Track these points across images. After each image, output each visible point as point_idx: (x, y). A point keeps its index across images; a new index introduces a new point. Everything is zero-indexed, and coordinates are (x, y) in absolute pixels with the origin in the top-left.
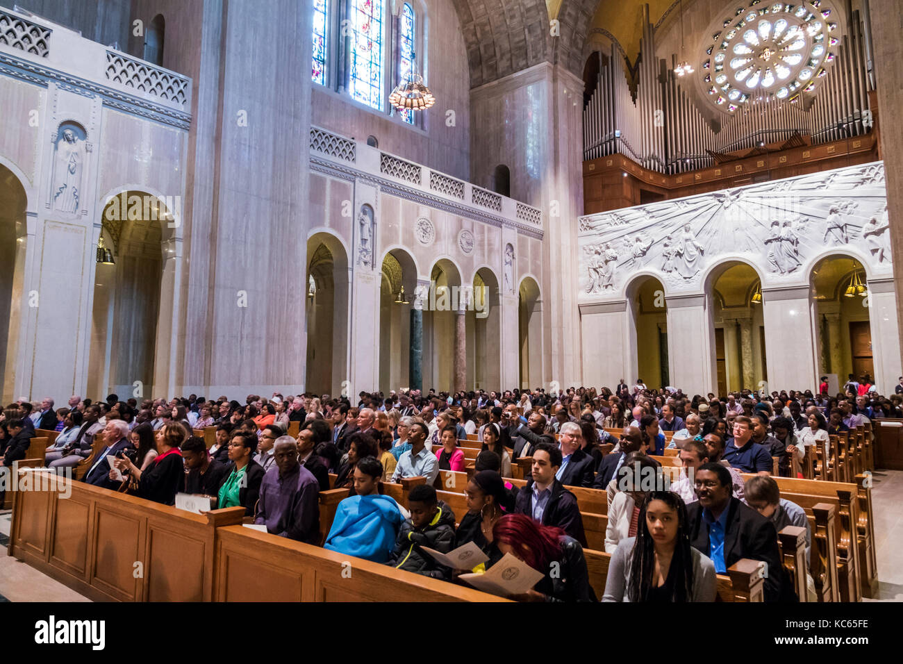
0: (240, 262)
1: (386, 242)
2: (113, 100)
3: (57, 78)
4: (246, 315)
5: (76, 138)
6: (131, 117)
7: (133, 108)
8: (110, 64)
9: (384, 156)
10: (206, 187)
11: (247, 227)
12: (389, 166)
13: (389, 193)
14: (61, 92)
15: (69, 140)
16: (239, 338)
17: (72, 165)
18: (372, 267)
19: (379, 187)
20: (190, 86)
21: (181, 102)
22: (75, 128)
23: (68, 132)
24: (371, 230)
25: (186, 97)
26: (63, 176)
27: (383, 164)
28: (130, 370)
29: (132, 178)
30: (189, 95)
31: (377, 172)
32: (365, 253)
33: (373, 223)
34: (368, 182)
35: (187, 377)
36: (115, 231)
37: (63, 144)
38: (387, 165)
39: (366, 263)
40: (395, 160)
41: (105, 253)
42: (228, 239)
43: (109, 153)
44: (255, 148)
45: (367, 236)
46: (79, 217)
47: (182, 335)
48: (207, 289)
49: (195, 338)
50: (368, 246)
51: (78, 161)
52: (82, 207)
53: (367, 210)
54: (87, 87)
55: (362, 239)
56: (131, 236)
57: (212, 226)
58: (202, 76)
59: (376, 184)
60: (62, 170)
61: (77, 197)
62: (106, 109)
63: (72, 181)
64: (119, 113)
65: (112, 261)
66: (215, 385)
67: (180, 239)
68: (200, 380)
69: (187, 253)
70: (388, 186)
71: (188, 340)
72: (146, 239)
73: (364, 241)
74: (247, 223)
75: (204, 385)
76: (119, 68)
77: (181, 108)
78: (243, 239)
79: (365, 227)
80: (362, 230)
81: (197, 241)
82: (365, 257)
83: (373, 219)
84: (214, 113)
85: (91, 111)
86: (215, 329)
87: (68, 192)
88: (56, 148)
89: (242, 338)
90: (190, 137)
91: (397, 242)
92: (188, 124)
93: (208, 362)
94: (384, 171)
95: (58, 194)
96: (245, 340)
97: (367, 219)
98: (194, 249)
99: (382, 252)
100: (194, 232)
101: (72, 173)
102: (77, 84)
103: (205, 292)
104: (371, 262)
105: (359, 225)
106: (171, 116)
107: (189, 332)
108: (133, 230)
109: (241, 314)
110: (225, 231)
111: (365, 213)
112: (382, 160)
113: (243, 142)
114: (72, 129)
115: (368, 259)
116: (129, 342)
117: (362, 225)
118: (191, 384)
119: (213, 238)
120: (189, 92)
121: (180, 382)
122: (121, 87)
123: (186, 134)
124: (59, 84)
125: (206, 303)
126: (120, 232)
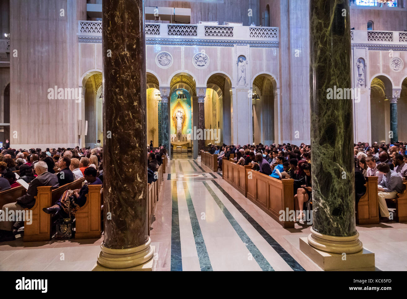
0: (301, 93)
1: (372, 74)
2: (253, 44)
3: (236, 43)
4: (304, 114)
5: (243, 60)
6: (259, 48)
7: (259, 45)
8: (251, 32)
9: (369, 33)
10: (286, 67)
11: (302, 80)
12: (373, 37)
13: (374, 50)
14: (238, 46)
15: (241, 62)
16: (302, 122)
17: (243, 70)
18: (365, 86)
19: (367, 48)
20: (278, 30)
21: (275, 37)
22: (243, 57)
23: (241, 59)
24: (364, 69)
25: (277, 35)
26: (241, 74)
27: (369, 36)
28: (269, 135)
29: (261, 69)
30: (278, 34)
31: (366, 42)
32: (361, 80)
33: (365, 66)
34: (361, 47)
35: (284, 137)
36: (260, 87)
37: (240, 63)
38: (371, 37)
39: (361, 85)
40: (376, 33)
41: (257, 96)
42: (295, 85)
43: (253, 63)
44: (304, 47)
45: (361, 72)
46: (246, 86)
47: (281, 123)
48: (289, 105)
49: (286, 124)
50: (363, 77)
51: (244, 68)
52: (247, 83)
53: (361, 61)
54: (245, 43)
55: (359, 74)
56: (265, 88)
57: (289, 81)
58: (282, 26)
59: (366, 47)
60: (240, 72)
61: (245, 80)
62: (251, 48)
63: (243, 75)
64: (255, 48)
65: (259, 98)
66: (294, 140)
67: (278, 88)
68: (289, 138)
69: (281, 92)
70: (373, 46)
71: (284, 124)
72: (270, 88)
73: (360, 75)
74: (302, 78)
75: (290, 140)
76: (254, 32)
77: (275, 40)
78: (301, 84)
79: (360, 69)
80: (358, 71)
81: (284, 88)
82: (361, 82)
83: (365, 64)
84: (287, 38)
85: (246, 50)
86: (293, 120)
87: (242, 79)
88: (238, 65)
89: (303, 122)
90: (279, 50)
91: (379, 72)
92: (278, 45)
93: (291, 131)
94: (370, 40)
95: (240, 80)
96: (304, 123)
97: (361, 65)
98: (283, 91)
99: (370, 78)
100: (283, 85)
101: (243, 72)
102: (242, 43)
103: (288, 107)
104: (364, 84)
105: (357, 68)
106: (272, 44)
107: (283, 121)
108: (266, 86)
109: (302, 113)
110: (294, 82)
111: (360, 62)
112: (368, 35)
113: (298, 46)
114: (242, 58)
115: (362, 83)
116: (268, 125)
117: (359, 68)
118: (285, 140)
119: (289, 86)
120: (277, 33)
121: (282, 139)
122: (255, 39)
123: (278, 49)
124: (237, 44)
125: (289, 110)
126: (262, 87)
